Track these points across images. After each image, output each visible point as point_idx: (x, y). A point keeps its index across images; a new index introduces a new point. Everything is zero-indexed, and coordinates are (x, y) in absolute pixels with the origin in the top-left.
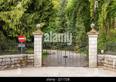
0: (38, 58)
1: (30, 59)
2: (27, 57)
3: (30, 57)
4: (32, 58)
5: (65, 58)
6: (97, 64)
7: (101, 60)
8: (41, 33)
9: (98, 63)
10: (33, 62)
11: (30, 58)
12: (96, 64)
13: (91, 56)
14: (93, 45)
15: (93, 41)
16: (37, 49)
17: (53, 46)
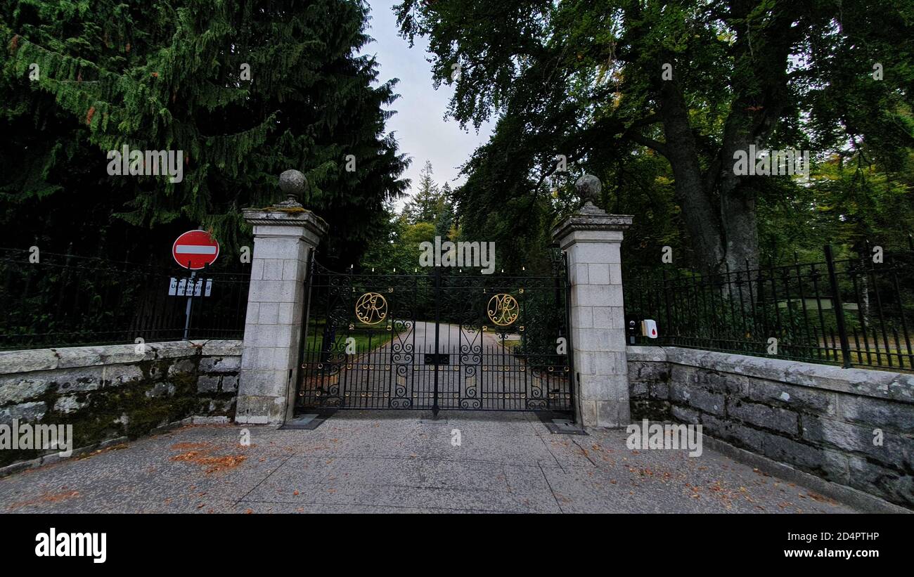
0: (262, 363)
1: (216, 374)
2: (197, 357)
3: (220, 358)
4: (229, 364)
5: (433, 368)
6: (632, 406)
7: (649, 383)
8: (296, 214)
9: (633, 399)
10: (231, 389)
11: (218, 367)
12: (627, 406)
13: (590, 353)
14: (602, 286)
15: (600, 265)
16: (263, 309)
17: (367, 294)
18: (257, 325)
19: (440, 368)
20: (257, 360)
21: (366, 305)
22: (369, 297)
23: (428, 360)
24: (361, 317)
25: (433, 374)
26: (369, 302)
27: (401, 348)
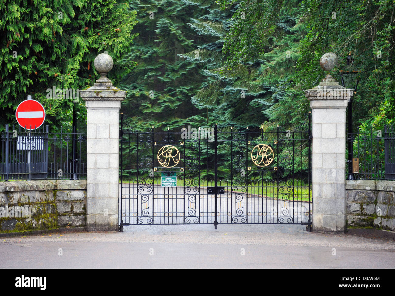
1: (68, 201)
2: (55, 190)
3: (70, 191)
4: (76, 195)
6: (347, 219)
7: (362, 205)
10: (81, 211)
11: (69, 197)
15: (330, 125)
16: (98, 158)
17: (165, 147)
18: (96, 168)
19: (218, 196)
20: (98, 191)
21: (164, 154)
22: (166, 149)
23: (210, 191)
24: (162, 162)
25: (213, 200)
26: (167, 152)
27: (191, 183)
